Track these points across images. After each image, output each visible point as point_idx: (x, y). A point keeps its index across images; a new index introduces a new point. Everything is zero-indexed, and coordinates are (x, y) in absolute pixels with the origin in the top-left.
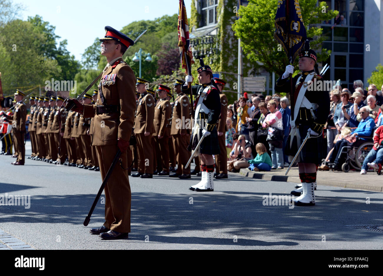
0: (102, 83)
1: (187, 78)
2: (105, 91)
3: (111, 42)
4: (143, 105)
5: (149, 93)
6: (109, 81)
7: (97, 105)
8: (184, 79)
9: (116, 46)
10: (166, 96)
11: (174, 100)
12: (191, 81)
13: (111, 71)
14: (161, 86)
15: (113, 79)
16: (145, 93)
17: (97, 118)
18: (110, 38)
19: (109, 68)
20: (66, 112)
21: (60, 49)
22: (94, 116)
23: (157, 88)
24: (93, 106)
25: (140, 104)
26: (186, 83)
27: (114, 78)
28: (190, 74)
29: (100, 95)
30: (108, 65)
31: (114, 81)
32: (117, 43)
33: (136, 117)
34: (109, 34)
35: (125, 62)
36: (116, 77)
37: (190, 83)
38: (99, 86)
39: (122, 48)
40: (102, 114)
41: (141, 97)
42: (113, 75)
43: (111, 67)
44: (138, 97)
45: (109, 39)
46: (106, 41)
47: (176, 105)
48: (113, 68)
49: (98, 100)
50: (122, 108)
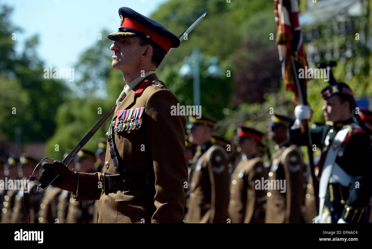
0: (116, 127)
1: (298, 110)
2: (121, 144)
3: (132, 40)
4: (204, 170)
5: (216, 144)
6: (129, 121)
7: (105, 174)
8: (292, 112)
9: (143, 49)
10: (254, 150)
11: (270, 157)
12: (308, 116)
13: (133, 101)
14: (244, 129)
15: (138, 118)
16: (208, 145)
17: (106, 201)
18: (130, 33)
19: (129, 95)
20: (40, 189)
21: (24, 55)
22: (98, 198)
23: (235, 132)
24: (97, 175)
25: (198, 168)
26: (298, 122)
27: (140, 117)
28: (305, 103)
29: (111, 153)
30: (126, 88)
31: (140, 122)
32: (144, 42)
33: (188, 196)
34: (127, 23)
35: (162, 83)
36: (144, 114)
37: (305, 122)
38: (109, 133)
39: (154, 52)
40: (116, 193)
41: (198, 153)
42: (138, 110)
43: (133, 93)
44: (194, 152)
45: (128, 35)
46: (122, 40)
47: (275, 167)
48: (137, 96)
49: (107, 162)
50: (158, 178)
